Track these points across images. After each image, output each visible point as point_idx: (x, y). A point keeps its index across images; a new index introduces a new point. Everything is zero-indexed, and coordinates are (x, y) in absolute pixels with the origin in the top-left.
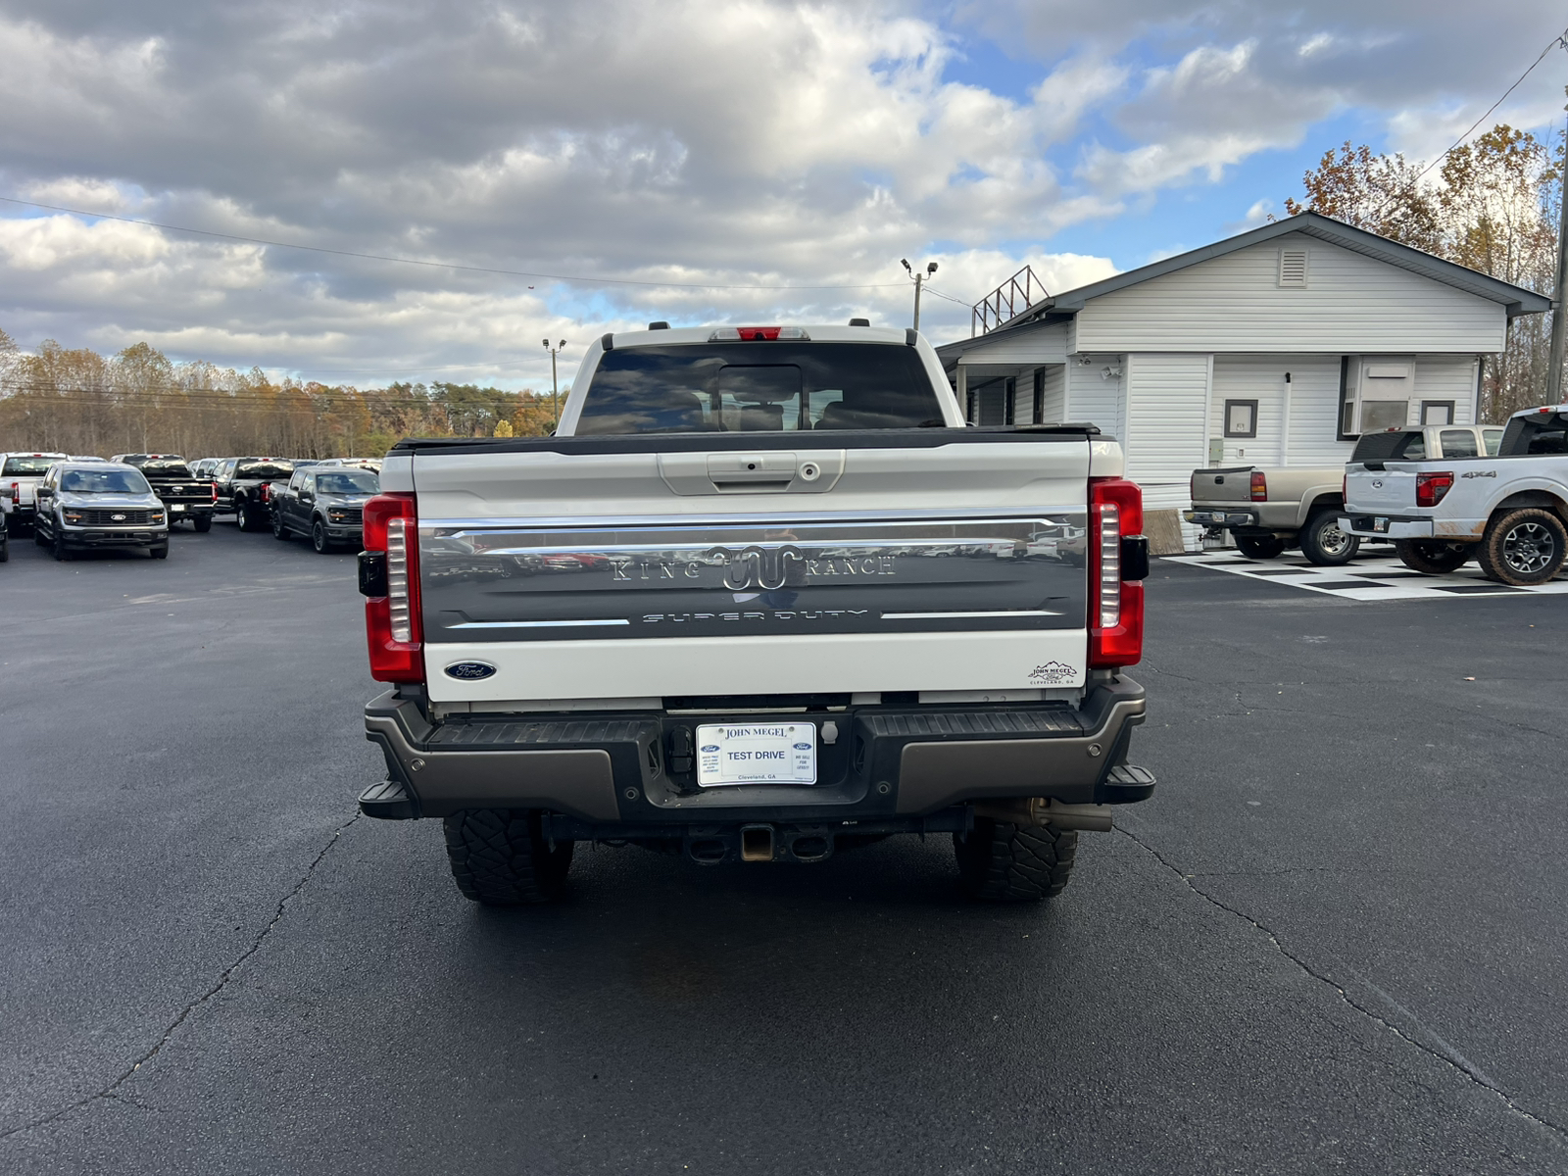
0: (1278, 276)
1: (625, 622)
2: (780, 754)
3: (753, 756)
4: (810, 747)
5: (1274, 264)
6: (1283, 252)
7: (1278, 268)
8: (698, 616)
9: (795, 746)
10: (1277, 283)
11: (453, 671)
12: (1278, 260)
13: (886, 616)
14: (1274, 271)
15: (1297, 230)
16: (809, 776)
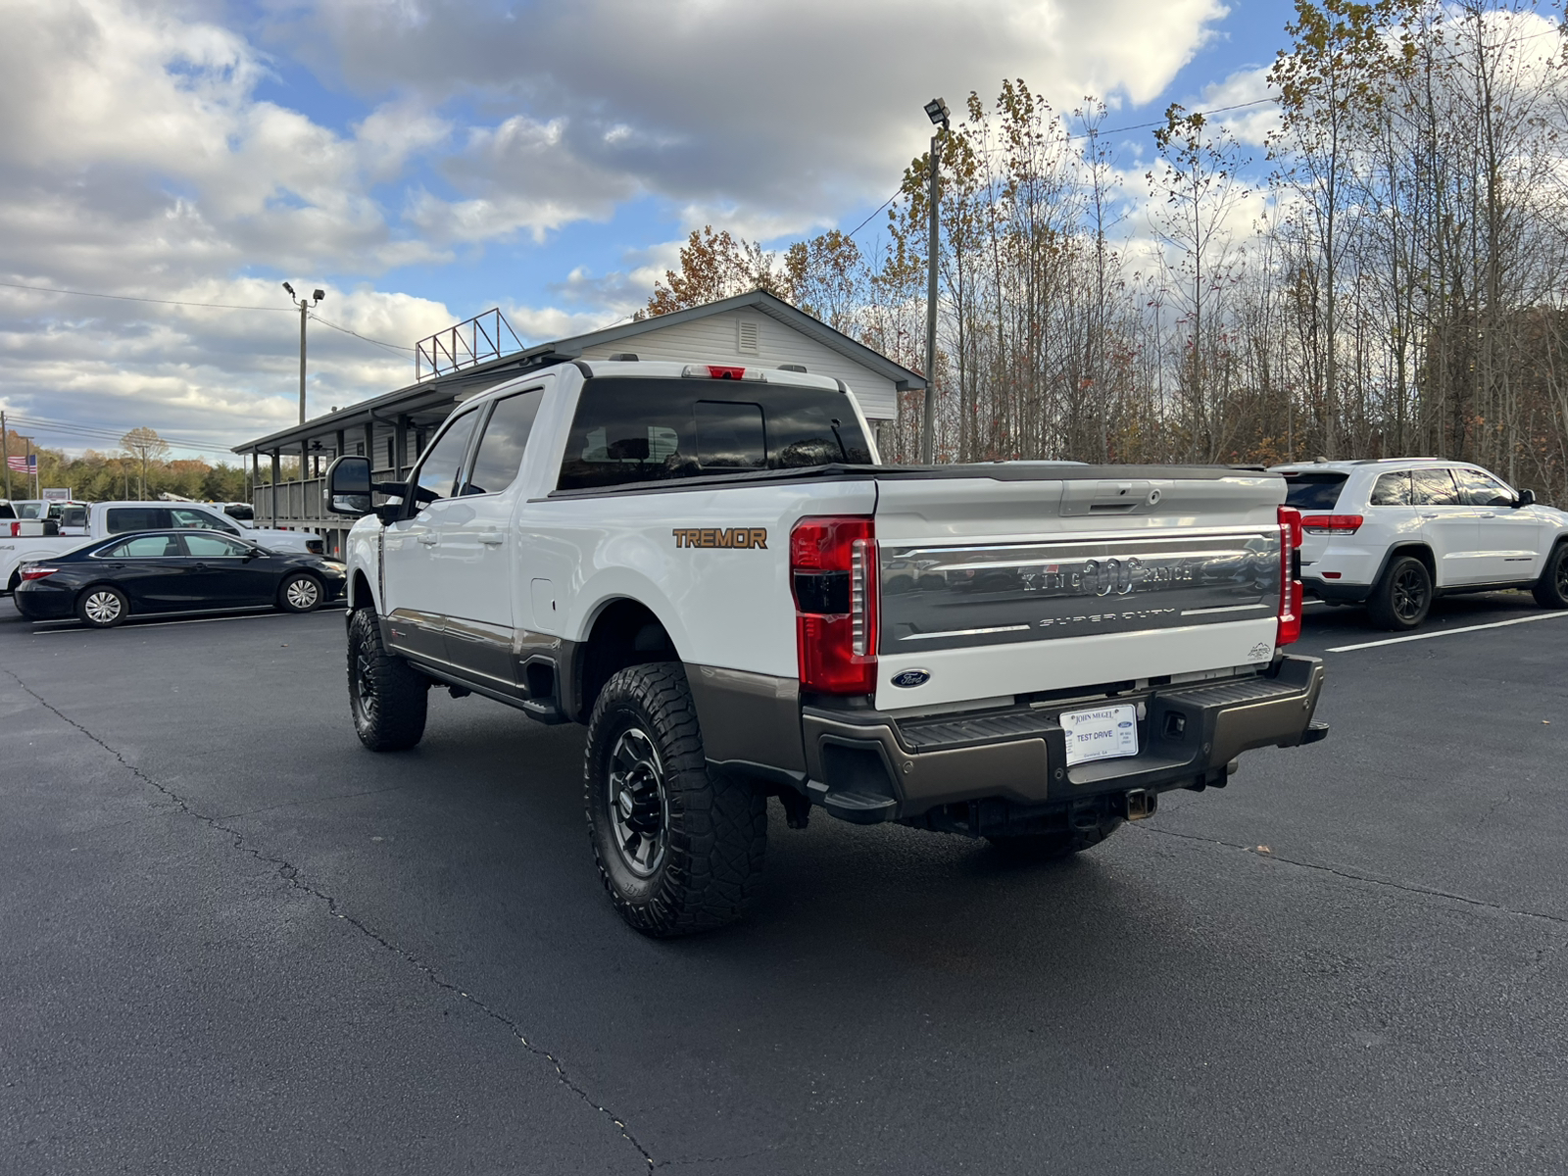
0: (737, 342)
1: (1026, 627)
2: (1109, 733)
3: (1092, 736)
4: (1130, 724)
5: (734, 332)
6: (741, 322)
7: (737, 336)
8: (1076, 619)
9: (1120, 725)
10: (737, 349)
11: (899, 681)
12: (737, 329)
13: (1183, 613)
14: (734, 338)
15: (750, 305)
16: (1132, 748)
